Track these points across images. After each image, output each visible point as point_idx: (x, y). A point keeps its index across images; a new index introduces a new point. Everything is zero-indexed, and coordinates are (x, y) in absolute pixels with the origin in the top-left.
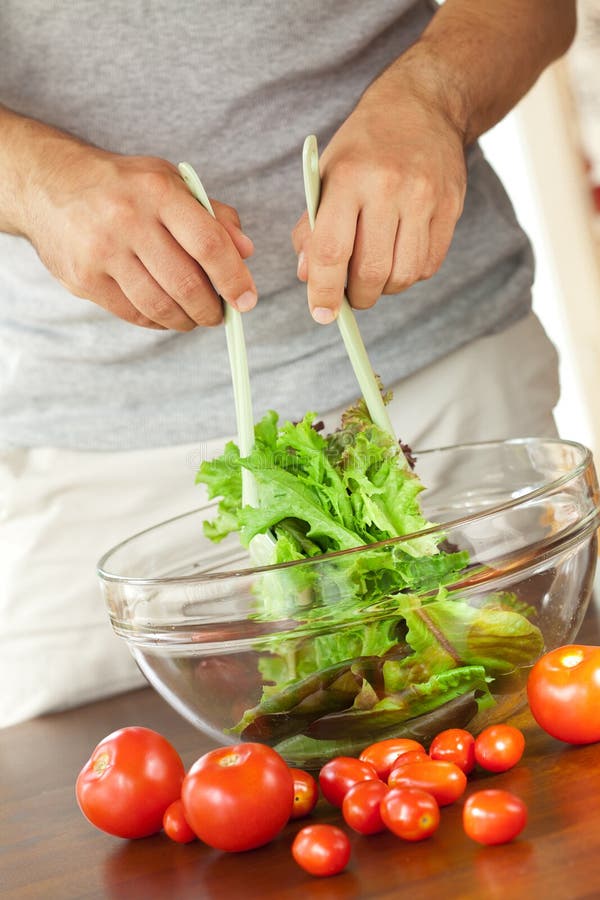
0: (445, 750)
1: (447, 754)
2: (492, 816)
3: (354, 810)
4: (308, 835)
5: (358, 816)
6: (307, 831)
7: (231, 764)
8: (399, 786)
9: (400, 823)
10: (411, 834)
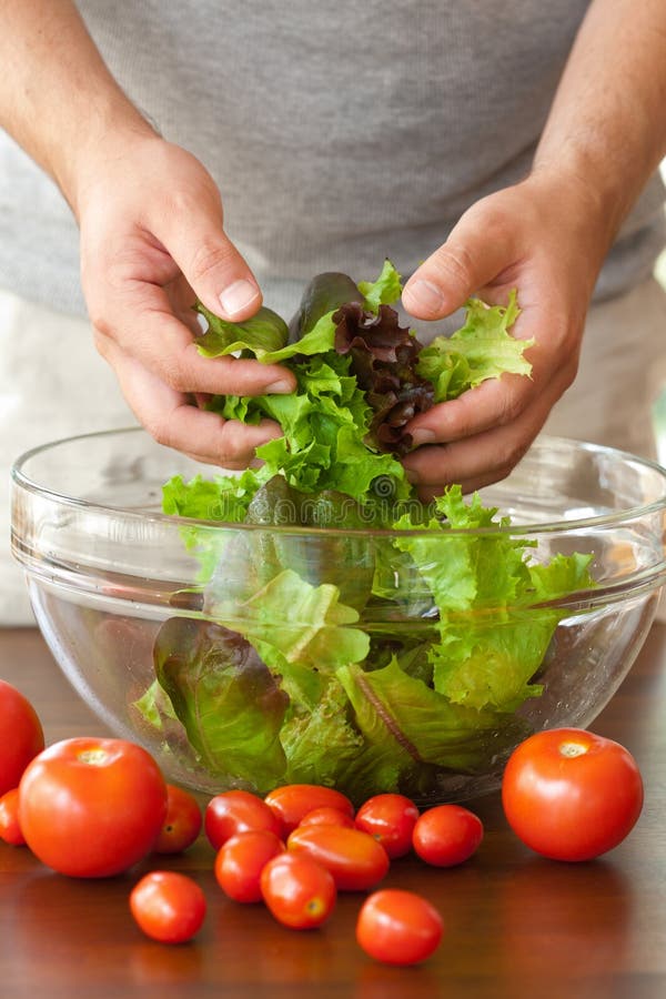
0: (377, 818)
1: (376, 825)
2: (398, 926)
3: (230, 865)
4: (155, 883)
5: (233, 876)
6: (157, 877)
7: (92, 762)
8: (300, 850)
9: (280, 900)
10: (292, 919)
